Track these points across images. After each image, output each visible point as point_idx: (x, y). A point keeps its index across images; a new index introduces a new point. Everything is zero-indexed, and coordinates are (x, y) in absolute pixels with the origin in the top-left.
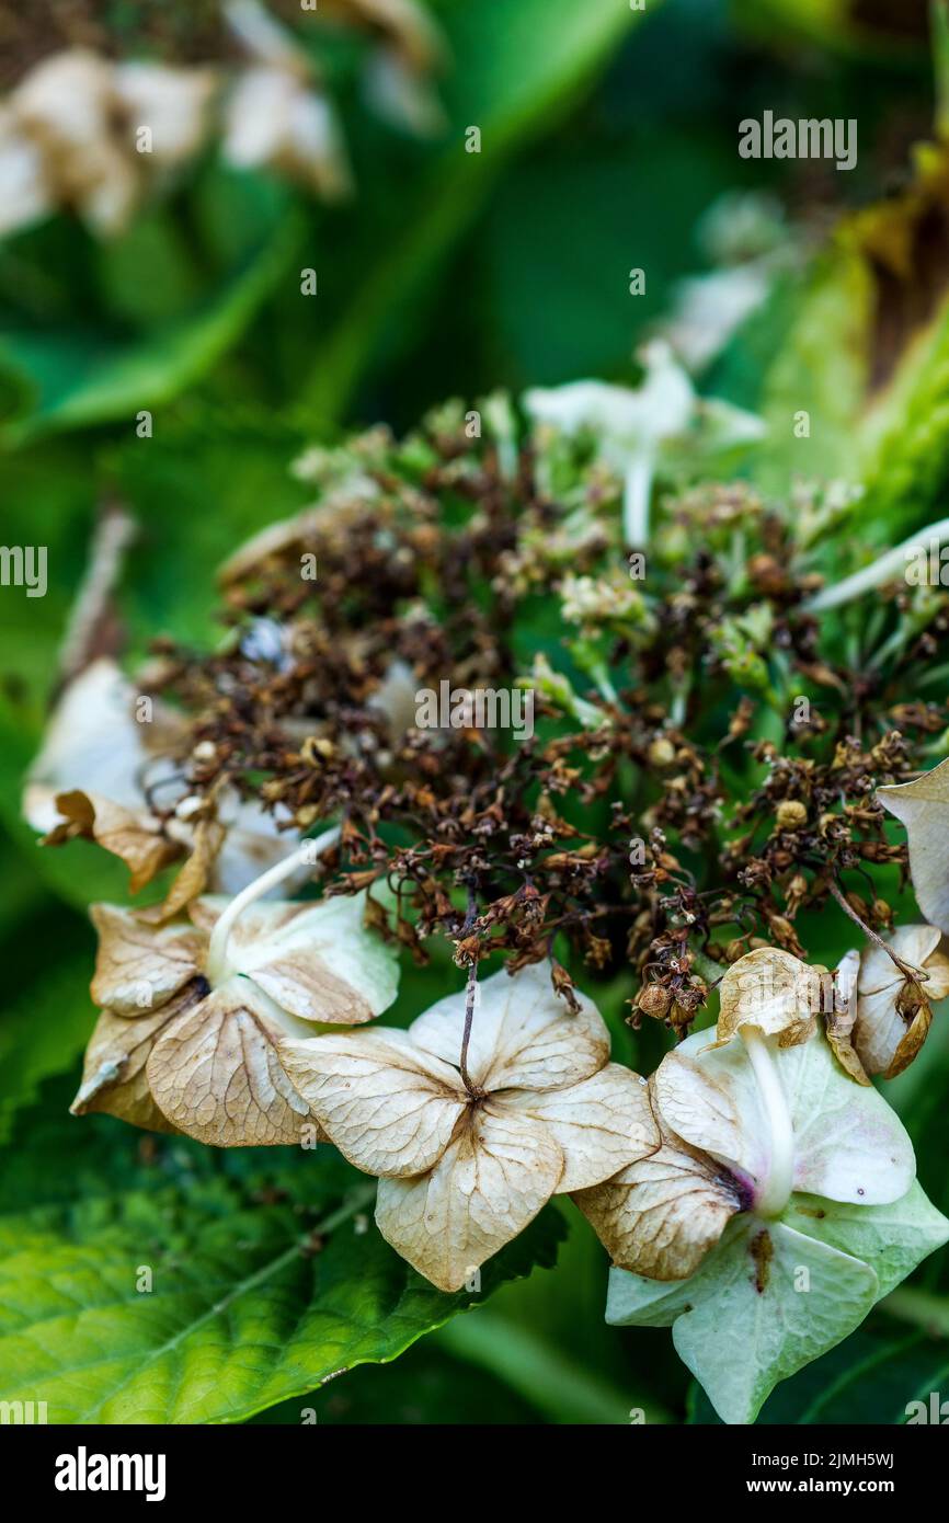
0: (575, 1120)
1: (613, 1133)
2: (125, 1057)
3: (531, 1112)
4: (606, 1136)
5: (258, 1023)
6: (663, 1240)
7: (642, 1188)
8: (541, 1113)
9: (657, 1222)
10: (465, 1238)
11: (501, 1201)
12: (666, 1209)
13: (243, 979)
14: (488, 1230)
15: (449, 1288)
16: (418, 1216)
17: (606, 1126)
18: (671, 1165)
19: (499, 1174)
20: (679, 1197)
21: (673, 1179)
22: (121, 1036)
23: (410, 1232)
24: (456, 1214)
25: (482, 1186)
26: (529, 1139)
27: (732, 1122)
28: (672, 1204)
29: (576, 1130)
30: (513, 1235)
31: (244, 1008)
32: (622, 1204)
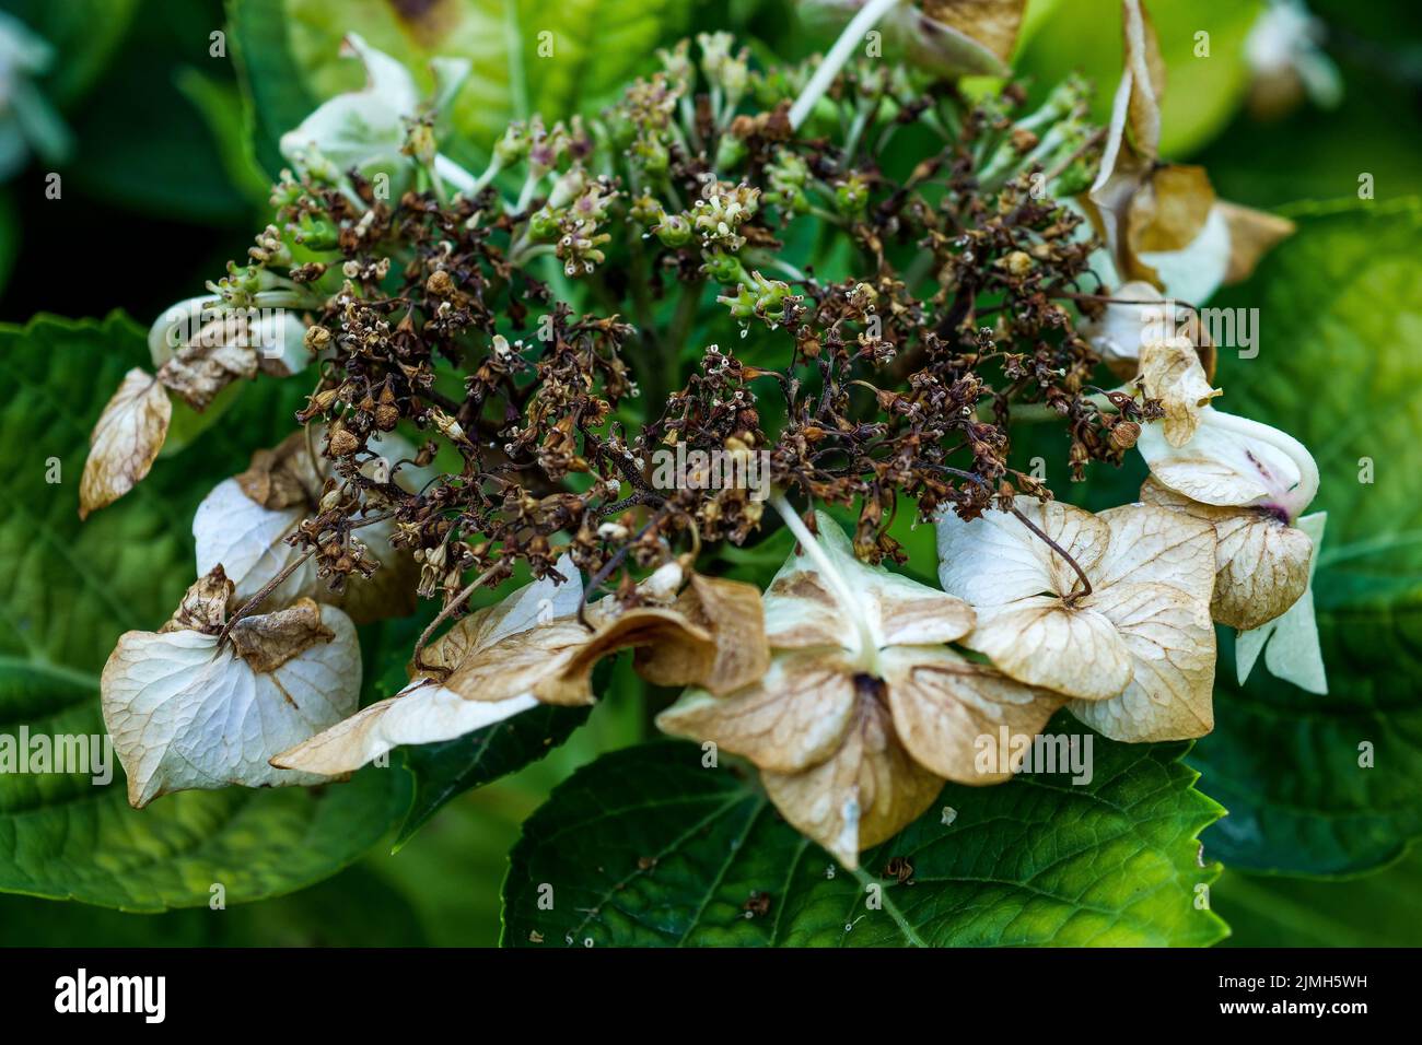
0: (1139, 562)
1: (1179, 545)
2: (856, 790)
3: (1101, 585)
4: (1177, 550)
5: (937, 670)
6: (1282, 580)
7: (1237, 561)
8: (1108, 580)
9: (1269, 571)
10: (1188, 687)
11: (1186, 642)
12: (1266, 558)
13: (887, 651)
14: (1198, 667)
15: (1207, 729)
16: (1146, 703)
17: (1169, 544)
18: (1237, 530)
19: (1164, 629)
20: (1265, 545)
21: (1248, 538)
22: (836, 778)
23: (1151, 718)
24: (1169, 677)
25: (1165, 644)
26: (1143, 594)
27: (1234, 474)
28: (1264, 551)
29: (1150, 567)
30: (1214, 656)
31: (915, 668)
32: (1231, 583)
